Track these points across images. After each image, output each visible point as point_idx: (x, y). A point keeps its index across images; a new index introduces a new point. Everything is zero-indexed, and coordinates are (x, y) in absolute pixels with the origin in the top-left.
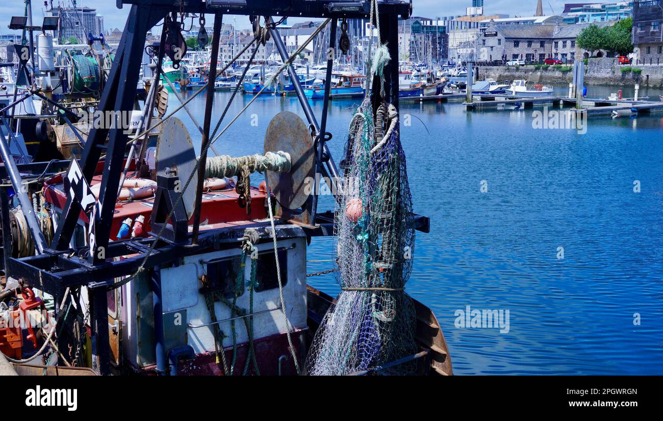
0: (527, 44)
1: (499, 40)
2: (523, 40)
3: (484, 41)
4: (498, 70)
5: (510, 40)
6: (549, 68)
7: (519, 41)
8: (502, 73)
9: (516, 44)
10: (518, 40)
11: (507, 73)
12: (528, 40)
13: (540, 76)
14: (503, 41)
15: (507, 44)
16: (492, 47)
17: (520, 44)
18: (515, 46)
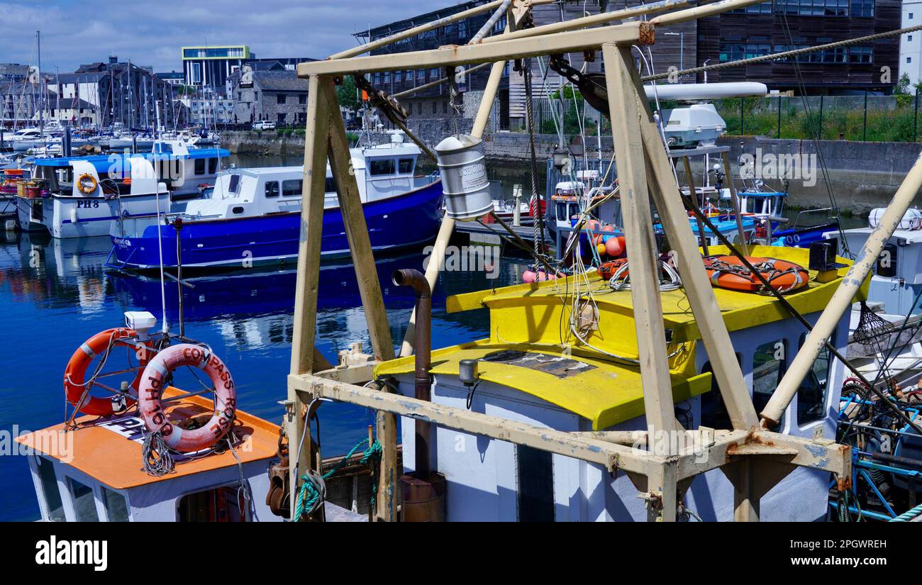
0: (298, 99)
1: (256, 93)
2: (291, 93)
3: (240, 94)
4: (240, 136)
5: (270, 92)
6: (293, 134)
7: (285, 95)
8: (244, 141)
9: (281, 99)
10: (284, 93)
11: (249, 141)
12: (299, 93)
13: (282, 145)
14: (260, 94)
15: (266, 98)
16: (249, 103)
17: (288, 99)
18: (279, 102)
